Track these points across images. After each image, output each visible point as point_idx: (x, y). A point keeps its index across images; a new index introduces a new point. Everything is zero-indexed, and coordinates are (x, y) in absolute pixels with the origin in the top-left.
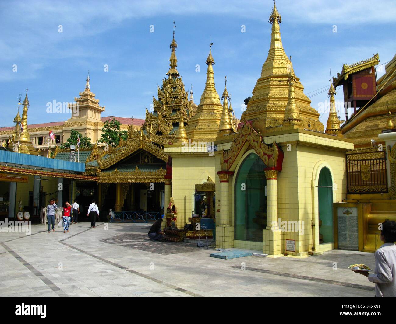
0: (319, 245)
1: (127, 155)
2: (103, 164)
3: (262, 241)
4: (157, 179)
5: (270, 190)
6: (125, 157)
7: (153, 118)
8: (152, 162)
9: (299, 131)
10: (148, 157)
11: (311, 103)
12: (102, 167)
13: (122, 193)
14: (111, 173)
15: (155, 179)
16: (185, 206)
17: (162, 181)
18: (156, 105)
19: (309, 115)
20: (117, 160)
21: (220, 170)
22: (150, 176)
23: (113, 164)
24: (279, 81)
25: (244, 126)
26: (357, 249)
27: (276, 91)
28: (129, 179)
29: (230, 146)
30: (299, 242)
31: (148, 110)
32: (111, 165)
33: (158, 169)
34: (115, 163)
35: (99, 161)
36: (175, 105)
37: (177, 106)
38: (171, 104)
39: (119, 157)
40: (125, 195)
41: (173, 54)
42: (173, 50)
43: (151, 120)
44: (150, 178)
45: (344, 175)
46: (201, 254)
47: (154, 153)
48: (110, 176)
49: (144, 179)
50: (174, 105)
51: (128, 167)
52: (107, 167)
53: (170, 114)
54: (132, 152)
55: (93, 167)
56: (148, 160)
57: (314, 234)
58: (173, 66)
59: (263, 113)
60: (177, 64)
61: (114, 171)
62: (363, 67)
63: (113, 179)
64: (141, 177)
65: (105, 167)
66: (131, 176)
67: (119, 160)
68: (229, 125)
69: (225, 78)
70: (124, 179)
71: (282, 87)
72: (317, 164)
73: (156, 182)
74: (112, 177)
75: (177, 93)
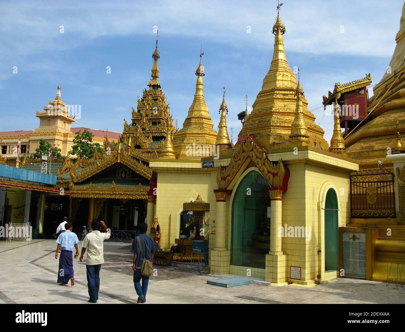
0: (325, 272)
1: (104, 169)
2: (77, 178)
3: (265, 268)
4: (135, 195)
5: (275, 212)
6: (101, 170)
7: (131, 131)
8: (129, 178)
9: (309, 149)
10: (125, 172)
11: (315, 120)
12: (75, 181)
13: (96, 210)
14: (85, 187)
15: (133, 195)
16: (170, 226)
17: (141, 198)
18: (135, 117)
19: (314, 133)
20: (92, 173)
21: (217, 188)
22: (127, 192)
23: (87, 178)
24: (284, 95)
25: (245, 141)
26: (365, 277)
27: (280, 105)
28: (105, 194)
29: (229, 162)
30: (305, 269)
31: (126, 122)
32: (85, 179)
33: (137, 185)
34: (90, 176)
35: (72, 174)
36: (156, 117)
37: (157, 118)
38: (151, 116)
39: (94, 171)
40: (99, 212)
41: (155, 65)
42: (156, 60)
43: (129, 132)
44: (127, 194)
45: (348, 198)
46: (195, 280)
47: (132, 167)
48: (83, 190)
49: (121, 194)
50: (154, 118)
51: (105, 182)
52: (81, 181)
53: (150, 127)
54: (108, 166)
55: (65, 179)
56: (126, 175)
57: (320, 260)
58: (155, 77)
59: (266, 128)
60: (159, 75)
61: (89, 185)
62: (355, 87)
63: (87, 194)
64: (117, 193)
65: (79, 180)
66: (107, 191)
67: (94, 174)
68: (227, 140)
69: (224, 88)
70: (99, 194)
71: (286, 101)
72: (324, 185)
73: (134, 199)
74: (86, 192)
75: (158, 106)
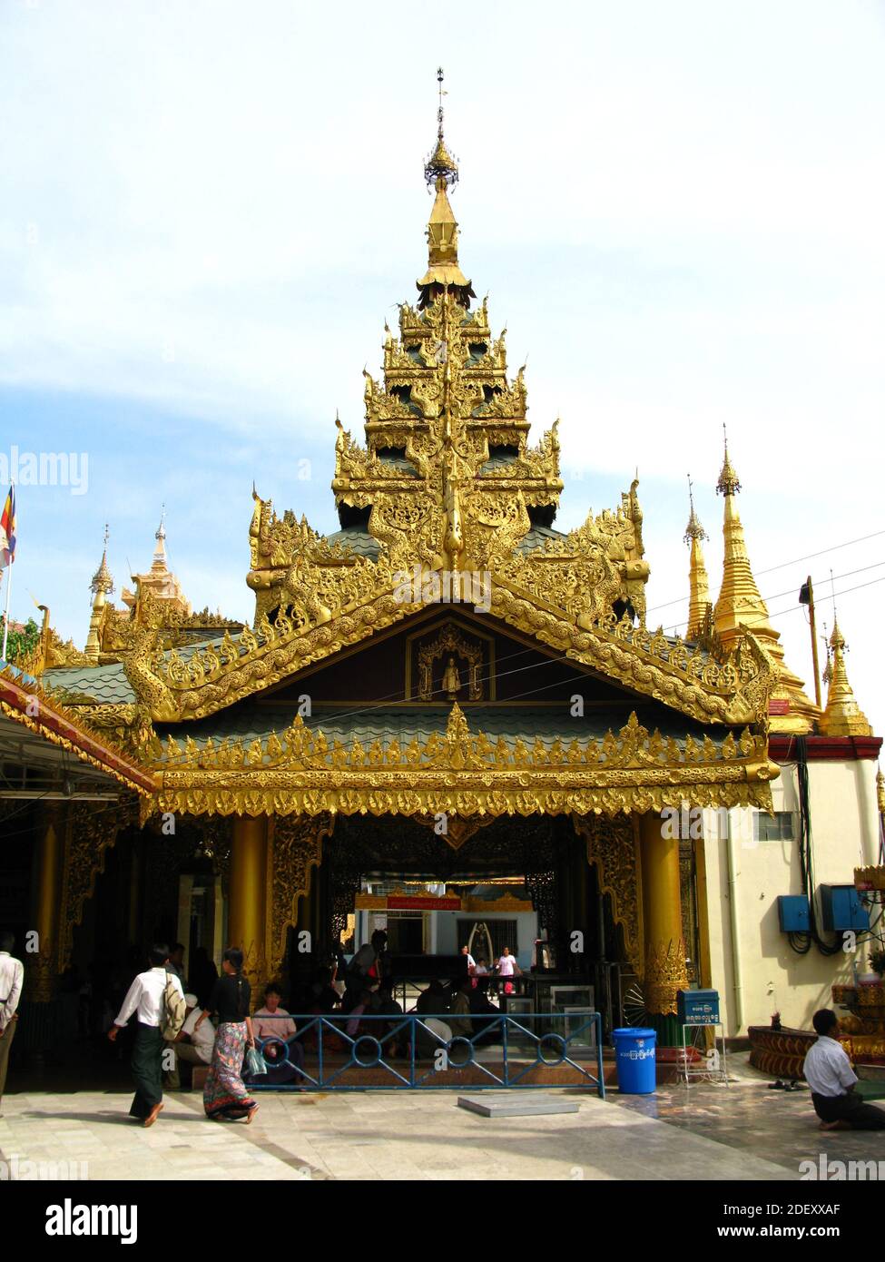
1: (355, 637)
2: (177, 692)
4: (607, 787)
6: (337, 648)
7: (380, 478)
12: (166, 711)
14: (255, 747)
15: (594, 788)
17: (641, 804)
18: (384, 414)
20: (277, 666)
22: (549, 768)
23: (245, 692)
28: (404, 787)
31: (347, 435)
32: (230, 700)
34: (263, 684)
35: (144, 668)
36: (495, 422)
37: (504, 428)
38: (472, 417)
39: (293, 648)
41: (442, 203)
42: (442, 187)
44: (555, 786)
47: (547, 625)
48: (243, 767)
49: (513, 787)
50: (489, 423)
52: (201, 713)
53: (480, 462)
54: (387, 621)
55: (93, 704)
56: (463, 678)
58: (442, 253)
63: (271, 788)
64: (487, 779)
65: (193, 709)
66: (409, 768)
67: (293, 667)
70: (367, 788)
73: (598, 811)
74: (262, 778)
75: (495, 372)
